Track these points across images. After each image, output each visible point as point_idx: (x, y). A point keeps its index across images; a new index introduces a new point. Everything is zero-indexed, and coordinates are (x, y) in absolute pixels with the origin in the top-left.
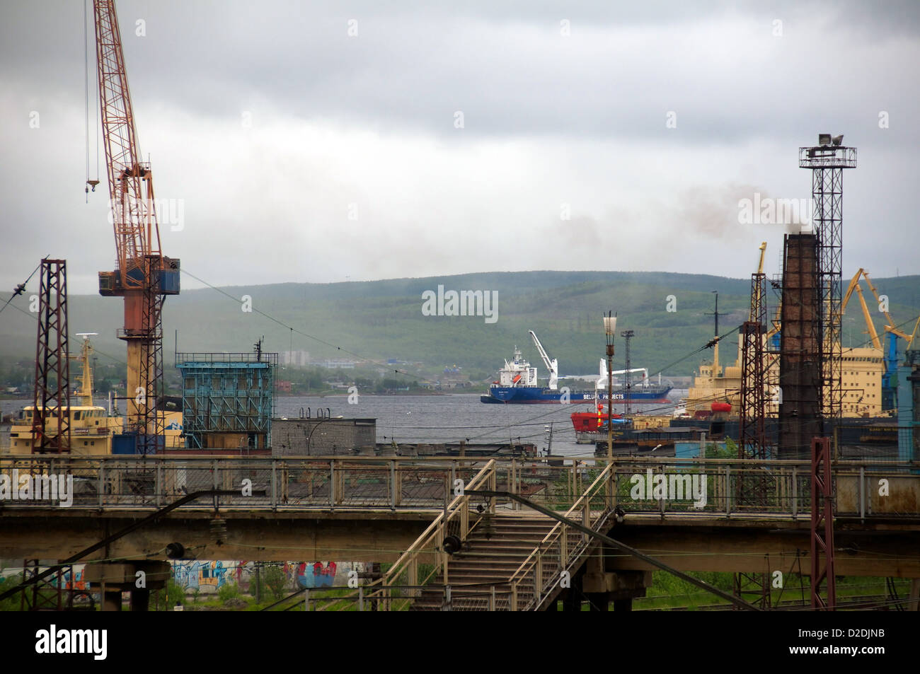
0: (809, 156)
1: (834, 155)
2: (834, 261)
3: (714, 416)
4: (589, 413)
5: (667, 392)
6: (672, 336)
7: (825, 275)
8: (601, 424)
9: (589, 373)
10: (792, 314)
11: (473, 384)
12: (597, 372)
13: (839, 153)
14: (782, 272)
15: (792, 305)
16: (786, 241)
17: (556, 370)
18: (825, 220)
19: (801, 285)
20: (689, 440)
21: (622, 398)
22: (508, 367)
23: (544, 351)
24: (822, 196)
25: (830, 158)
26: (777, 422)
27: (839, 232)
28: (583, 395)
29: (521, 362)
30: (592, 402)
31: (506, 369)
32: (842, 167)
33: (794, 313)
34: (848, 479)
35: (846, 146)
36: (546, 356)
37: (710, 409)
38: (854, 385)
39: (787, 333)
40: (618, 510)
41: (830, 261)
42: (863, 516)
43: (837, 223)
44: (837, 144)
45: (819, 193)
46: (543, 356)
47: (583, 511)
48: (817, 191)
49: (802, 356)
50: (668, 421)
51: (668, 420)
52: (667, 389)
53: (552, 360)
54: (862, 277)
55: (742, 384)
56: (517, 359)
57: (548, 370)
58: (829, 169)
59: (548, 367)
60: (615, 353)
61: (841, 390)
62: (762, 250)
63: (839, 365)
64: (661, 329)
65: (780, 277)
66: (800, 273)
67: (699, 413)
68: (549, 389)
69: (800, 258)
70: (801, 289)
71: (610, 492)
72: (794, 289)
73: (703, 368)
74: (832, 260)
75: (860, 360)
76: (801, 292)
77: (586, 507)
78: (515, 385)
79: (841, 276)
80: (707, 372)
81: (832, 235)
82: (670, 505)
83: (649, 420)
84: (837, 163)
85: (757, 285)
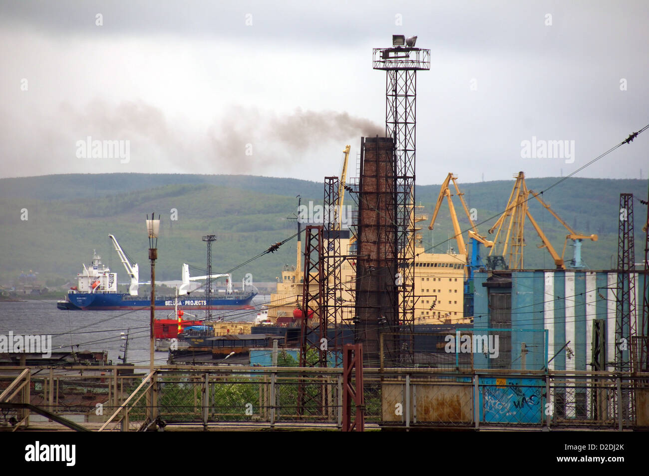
0: (383, 57)
1: (408, 56)
2: (408, 164)
3: (296, 323)
4: (168, 319)
5: (251, 298)
6: (257, 241)
7: (399, 180)
8: (181, 331)
9: (172, 279)
10: (368, 218)
11: (50, 289)
12: (180, 278)
13: (413, 55)
14: (359, 176)
15: (368, 209)
16: (363, 144)
17: (136, 275)
18: (398, 123)
19: (378, 189)
20: (264, 347)
21: (205, 304)
22: (86, 272)
23: (124, 256)
24: (396, 98)
25: (404, 59)
26: (354, 329)
27: (413, 136)
28: (164, 302)
29: (100, 267)
30: (172, 308)
31: (84, 275)
32: (415, 69)
33: (371, 218)
34: (394, 386)
35: (419, 47)
36: (127, 261)
37: (292, 315)
38: (425, 291)
39: (364, 239)
40: (159, 421)
41: (403, 165)
42: (408, 425)
43: (410, 126)
44: (411, 45)
45: (393, 95)
46: (123, 261)
47: (122, 422)
48: (390, 93)
49: (378, 261)
50: (250, 329)
51: (249, 327)
52: (251, 295)
53: (133, 265)
54: (451, 182)
55: (304, 290)
56: (96, 264)
57: (128, 275)
58: (403, 71)
59: (129, 273)
60: (158, 258)
61: (414, 296)
62: (346, 153)
63: (412, 271)
64: (246, 234)
65: (357, 182)
66: (377, 176)
67: (281, 320)
68: (129, 294)
69: (377, 161)
70: (378, 193)
71: (151, 402)
72: (371, 193)
73: (285, 274)
74: (405, 163)
75: (443, 266)
76: (378, 196)
77: (124, 417)
78: (94, 291)
79: (414, 179)
80: (289, 277)
81: (406, 139)
82: (213, 415)
83: (230, 326)
84: (410, 65)
85: (330, 189)
